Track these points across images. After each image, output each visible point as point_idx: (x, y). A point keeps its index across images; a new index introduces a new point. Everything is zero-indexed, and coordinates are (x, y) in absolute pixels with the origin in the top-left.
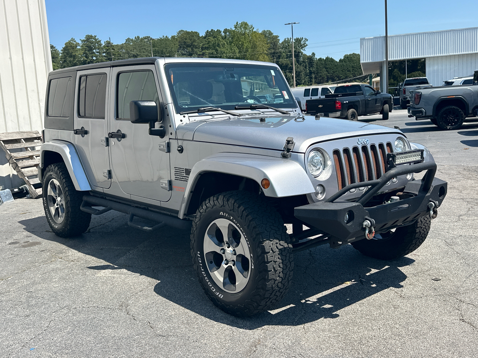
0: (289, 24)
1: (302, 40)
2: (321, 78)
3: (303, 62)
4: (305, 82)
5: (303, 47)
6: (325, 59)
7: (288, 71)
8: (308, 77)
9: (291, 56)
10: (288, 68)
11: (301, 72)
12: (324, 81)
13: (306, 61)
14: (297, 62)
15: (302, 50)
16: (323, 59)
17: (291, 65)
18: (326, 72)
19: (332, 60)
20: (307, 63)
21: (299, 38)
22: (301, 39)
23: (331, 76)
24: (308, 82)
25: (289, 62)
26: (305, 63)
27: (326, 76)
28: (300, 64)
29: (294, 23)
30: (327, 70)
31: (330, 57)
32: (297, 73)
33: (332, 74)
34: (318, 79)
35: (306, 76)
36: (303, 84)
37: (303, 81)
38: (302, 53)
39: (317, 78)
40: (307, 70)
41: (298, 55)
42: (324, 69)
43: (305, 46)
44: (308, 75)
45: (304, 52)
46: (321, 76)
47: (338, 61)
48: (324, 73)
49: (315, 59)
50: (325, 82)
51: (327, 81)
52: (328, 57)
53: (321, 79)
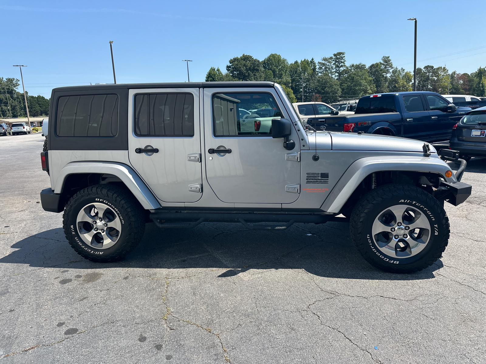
0: (17, 66)
1: (14, 80)
2: (35, 111)
3: (17, 98)
4: (21, 114)
5: (15, 86)
6: (37, 96)
7: (3, 104)
8: (23, 110)
9: (4, 92)
10: (3, 103)
11: (16, 106)
12: (38, 114)
13: (20, 97)
14: (11, 98)
15: (15, 89)
16: (35, 97)
17: (5, 100)
18: (39, 107)
19: (43, 98)
20: (21, 99)
21: (10, 78)
22: (12, 79)
23: (44, 110)
24: (24, 114)
25: (3, 97)
26: (19, 99)
27: (40, 110)
28: (15, 100)
29: (22, 66)
30: (40, 105)
31: (42, 96)
32: (12, 107)
33: (45, 109)
34: (33, 113)
35: (21, 110)
36: (20, 116)
37: (19, 114)
38: (15, 91)
39: (32, 111)
40: (22, 104)
41: (11, 92)
42: (37, 105)
43: (16, 85)
44: (23, 109)
45: (17, 91)
46: (35, 110)
47: (49, 99)
48: (38, 108)
49: (28, 97)
50: (40, 115)
51: (41, 115)
52: (39, 95)
53: (35, 113)
